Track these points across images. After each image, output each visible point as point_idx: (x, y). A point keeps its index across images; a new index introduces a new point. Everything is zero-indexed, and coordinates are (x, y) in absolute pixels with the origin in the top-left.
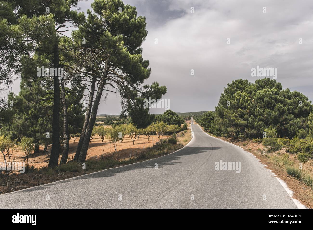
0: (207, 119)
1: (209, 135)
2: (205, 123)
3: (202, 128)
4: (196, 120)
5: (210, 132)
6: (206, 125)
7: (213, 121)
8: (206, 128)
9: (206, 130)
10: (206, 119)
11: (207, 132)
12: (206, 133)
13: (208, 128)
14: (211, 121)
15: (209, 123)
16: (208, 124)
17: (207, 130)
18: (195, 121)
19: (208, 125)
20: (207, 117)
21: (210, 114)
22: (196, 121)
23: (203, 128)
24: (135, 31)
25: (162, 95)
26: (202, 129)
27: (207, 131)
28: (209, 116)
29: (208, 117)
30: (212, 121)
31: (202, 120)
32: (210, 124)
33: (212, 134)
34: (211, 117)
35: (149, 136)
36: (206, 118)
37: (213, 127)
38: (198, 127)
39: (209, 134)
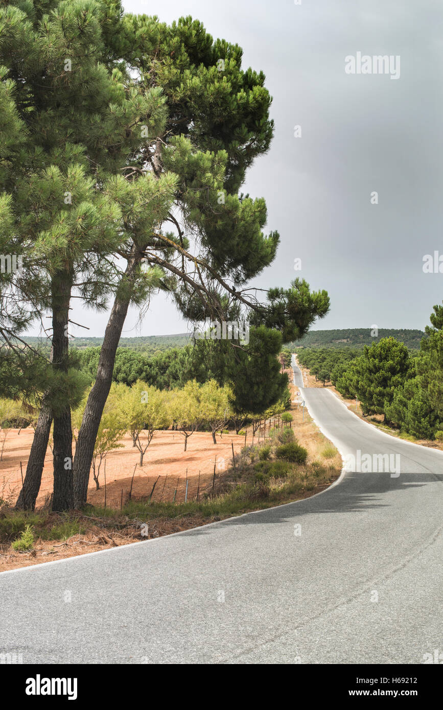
0: (377, 369)
1: (386, 432)
2: (369, 386)
3: (349, 404)
4: (315, 366)
5: (387, 422)
6: (371, 394)
7: (400, 379)
8: (372, 408)
9: (370, 415)
10: (371, 371)
11: (374, 420)
12: (372, 427)
13: (381, 404)
14: (394, 378)
15: (385, 386)
16: (380, 389)
17: (374, 412)
18: (312, 374)
19: (381, 394)
20: (377, 361)
21: (389, 350)
22: (316, 373)
23: (357, 404)
24: (243, 126)
25: (317, 317)
26: (350, 408)
27: (372, 417)
28: (383, 358)
29: (381, 361)
30: (396, 377)
31: (358, 372)
32: (388, 389)
33: (393, 431)
34: (391, 362)
35: (187, 436)
36: (374, 366)
37: (401, 401)
38: (331, 398)
39: (385, 428)
